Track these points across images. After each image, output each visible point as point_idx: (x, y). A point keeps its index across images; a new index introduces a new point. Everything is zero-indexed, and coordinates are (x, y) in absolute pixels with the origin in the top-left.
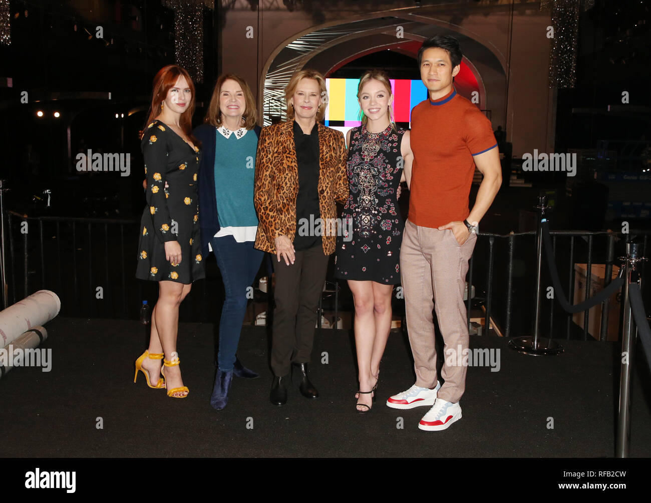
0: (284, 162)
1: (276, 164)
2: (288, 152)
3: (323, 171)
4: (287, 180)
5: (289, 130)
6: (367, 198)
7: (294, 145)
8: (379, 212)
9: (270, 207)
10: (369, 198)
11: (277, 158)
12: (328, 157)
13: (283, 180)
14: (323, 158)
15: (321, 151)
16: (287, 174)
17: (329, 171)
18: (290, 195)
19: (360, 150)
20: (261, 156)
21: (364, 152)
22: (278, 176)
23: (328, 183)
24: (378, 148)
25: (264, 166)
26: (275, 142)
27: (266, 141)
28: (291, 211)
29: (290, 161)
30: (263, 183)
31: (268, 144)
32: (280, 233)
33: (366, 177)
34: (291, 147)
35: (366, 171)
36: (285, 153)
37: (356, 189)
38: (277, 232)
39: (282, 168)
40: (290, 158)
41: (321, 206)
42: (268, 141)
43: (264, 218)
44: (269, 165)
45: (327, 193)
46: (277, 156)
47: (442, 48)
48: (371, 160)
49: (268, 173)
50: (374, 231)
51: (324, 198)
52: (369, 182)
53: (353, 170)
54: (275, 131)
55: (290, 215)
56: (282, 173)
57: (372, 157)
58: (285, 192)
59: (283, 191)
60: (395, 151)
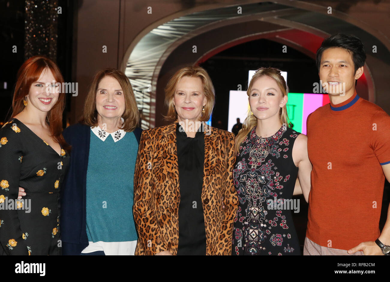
0: (164, 168)
1: (155, 171)
2: (169, 157)
3: (207, 178)
4: (167, 188)
5: (172, 133)
6: (254, 209)
7: (176, 149)
8: (268, 225)
9: (151, 218)
10: (257, 209)
11: (156, 164)
12: (215, 162)
13: (163, 189)
14: (207, 164)
15: (206, 156)
16: (167, 182)
17: (214, 178)
18: (172, 205)
19: (247, 156)
20: (140, 161)
21: (251, 158)
22: (158, 184)
23: (213, 192)
24: (266, 153)
25: (143, 173)
26: (155, 147)
27: (145, 145)
28: (172, 223)
29: (171, 167)
30: (143, 192)
31: (148, 149)
32: (162, 248)
33: (253, 187)
34: (173, 151)
35: (252, 179)
36: (166, 158)
37: (244, 200)
38: (158, 247)
39: (161, 175)
40: (170, 163)
41: (205, 217)
42: (148, 146)
43: (145, 231)
44: (150, 172)
45: (213, 202)
46: (157, 162)
47: (344, 47)
48: (258, 167)
49: (148, 181)
50: (263, 247)
51: (209, 208)
52: (256, 192)
53: (239, 179)
54: (156, 134)
55: (172, 228)
56: (162, 180)
57: (259, 163)
58: (165, 202)
59: (163, 201)
60: (286, 156)
